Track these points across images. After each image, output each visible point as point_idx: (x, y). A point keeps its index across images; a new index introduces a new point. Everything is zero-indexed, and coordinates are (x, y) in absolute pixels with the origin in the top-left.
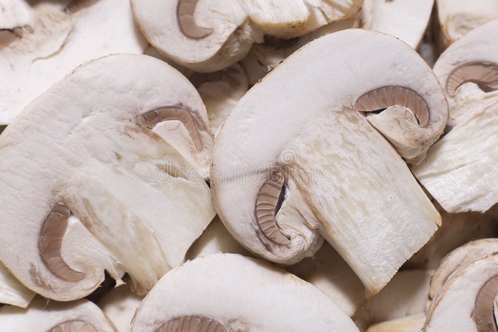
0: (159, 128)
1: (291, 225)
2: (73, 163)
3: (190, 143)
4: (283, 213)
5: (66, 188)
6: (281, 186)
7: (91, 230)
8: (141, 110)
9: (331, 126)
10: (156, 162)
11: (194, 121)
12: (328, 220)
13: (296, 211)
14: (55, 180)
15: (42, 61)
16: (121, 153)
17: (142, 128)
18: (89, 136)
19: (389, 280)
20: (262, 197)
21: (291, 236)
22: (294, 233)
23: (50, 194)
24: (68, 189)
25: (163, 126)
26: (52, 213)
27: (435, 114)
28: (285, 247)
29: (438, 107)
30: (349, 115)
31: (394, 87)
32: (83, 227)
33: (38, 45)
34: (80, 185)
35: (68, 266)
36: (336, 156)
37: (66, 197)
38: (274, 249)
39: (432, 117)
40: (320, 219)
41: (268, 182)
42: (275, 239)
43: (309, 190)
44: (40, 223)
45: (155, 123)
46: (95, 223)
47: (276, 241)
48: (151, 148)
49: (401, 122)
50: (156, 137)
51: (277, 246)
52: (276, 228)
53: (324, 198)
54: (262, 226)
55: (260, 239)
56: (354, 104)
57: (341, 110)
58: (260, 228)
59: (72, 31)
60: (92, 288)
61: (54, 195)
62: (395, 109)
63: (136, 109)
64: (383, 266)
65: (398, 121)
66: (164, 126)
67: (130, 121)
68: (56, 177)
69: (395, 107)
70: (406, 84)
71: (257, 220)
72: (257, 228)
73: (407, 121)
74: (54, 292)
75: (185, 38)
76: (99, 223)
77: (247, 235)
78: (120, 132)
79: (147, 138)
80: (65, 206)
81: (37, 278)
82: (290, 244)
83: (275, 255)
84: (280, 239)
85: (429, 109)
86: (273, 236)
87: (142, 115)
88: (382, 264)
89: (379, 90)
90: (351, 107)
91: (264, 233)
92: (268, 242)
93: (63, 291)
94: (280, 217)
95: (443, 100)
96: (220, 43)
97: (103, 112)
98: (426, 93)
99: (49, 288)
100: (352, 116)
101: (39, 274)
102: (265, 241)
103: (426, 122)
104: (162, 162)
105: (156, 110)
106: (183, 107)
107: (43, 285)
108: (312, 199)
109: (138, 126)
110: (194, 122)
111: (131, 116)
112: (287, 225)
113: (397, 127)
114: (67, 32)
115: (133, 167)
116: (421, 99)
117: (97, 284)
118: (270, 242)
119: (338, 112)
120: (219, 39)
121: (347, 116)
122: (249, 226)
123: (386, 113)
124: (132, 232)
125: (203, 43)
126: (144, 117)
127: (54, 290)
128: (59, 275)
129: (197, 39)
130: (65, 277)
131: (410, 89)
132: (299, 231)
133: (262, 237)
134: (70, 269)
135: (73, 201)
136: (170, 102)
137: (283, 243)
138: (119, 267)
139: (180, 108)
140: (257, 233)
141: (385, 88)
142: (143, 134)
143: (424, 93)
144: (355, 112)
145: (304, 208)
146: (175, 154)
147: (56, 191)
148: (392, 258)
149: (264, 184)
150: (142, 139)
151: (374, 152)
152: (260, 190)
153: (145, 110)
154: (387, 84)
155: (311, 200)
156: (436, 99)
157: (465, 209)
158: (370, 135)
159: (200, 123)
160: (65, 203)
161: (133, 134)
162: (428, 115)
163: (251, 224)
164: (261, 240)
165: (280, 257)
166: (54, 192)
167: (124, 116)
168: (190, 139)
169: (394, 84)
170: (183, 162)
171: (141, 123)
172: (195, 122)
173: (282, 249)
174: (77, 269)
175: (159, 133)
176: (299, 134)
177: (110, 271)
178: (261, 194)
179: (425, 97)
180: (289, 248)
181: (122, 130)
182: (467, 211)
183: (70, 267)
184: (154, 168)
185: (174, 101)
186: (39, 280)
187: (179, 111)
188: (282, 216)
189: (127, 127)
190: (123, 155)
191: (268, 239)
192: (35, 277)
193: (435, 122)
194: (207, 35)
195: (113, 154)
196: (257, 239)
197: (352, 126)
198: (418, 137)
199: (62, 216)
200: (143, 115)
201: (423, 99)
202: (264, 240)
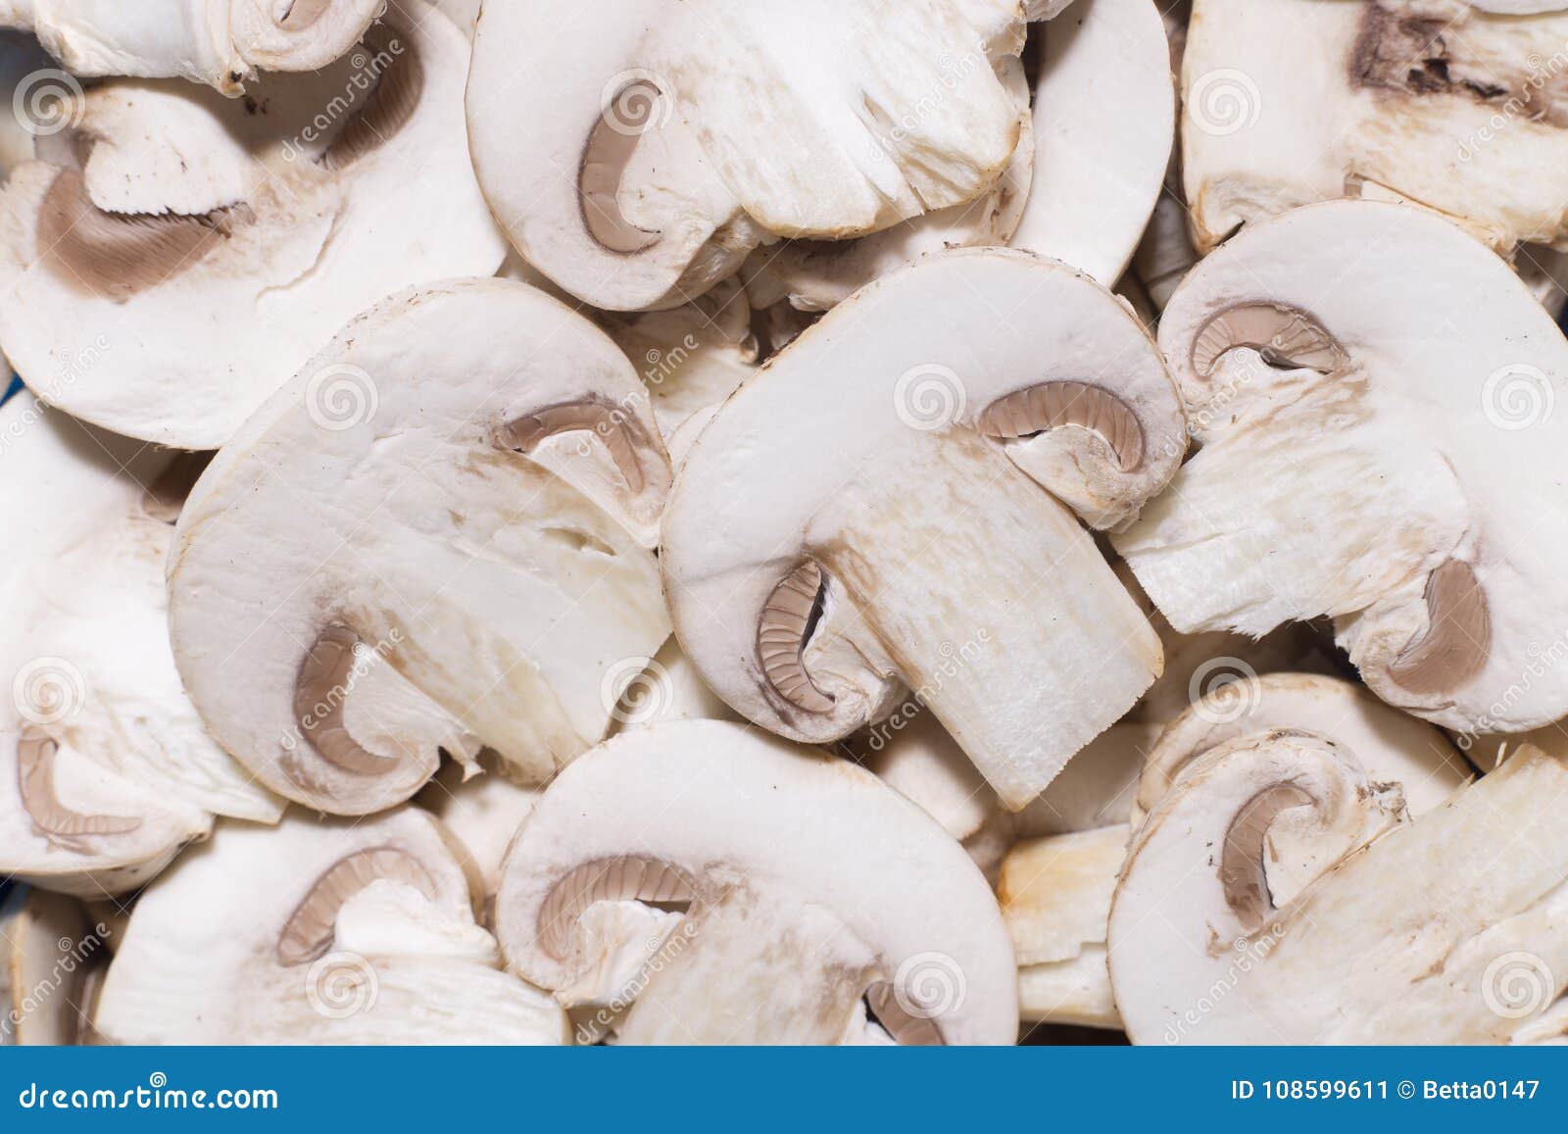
0: (544, 449)
1: (835, 671)
2: (360, 539)
3: (615, 477)
4: (819, 649)
5: (346, 592)
6: (814, 593)
7: (406, 671)
8: (504, 414)
9: (924, 465)
10: (539, 525)
11: (624, 428)
12: (915, 665)
13: (848, 644)
14: (321, 577)
15: (279, 295)
16: (461, 512)
17: (508, 454)
18: (390, 481)
19: (1045, 786)
20: (771, 615)
21: (836, 694)
22: (843, 689)
23: (313, 605)
24: (351, 592)
25: (553, 446)
26: (320, 643)
27: (1155, 442)
28: (822, 719)
29: (1163, 429)
30: (966, 443)
31: (1068, 384)
32: (388, 667)
33: (268, 253)
34: (376, 583)
35: (360, 747)
36: (934, 530)
37: (347, 611)
38: (798, 721)
39: (1150, 449)
40: (899, 661)
41: (785, 582)
42: (801, 701)
43: (875, 601)
44: (295, 664)
45: (536, 440)
46: (413, 658)
47: (802, 705)
48: (529, 496)
49: (1079, 460)
50: (539, 471)
51: (804, 715)
52: (805, 678)
53: (907, 618)
54: (772, 674)
55: (767, 700)
56: (976, 419)
57: (948, 431)
58: (768, 678)
59: (341, 212)
60: (414, 786)
61: (321, 607)
62: (1066, 432)
63: (493, 415)
64: (1032, 759)
65: (1074, 456)
66: (557, 447)
67: (481, 440)
68: (322, 570)
69: (1067, 428)
70: (1094, 378)
71: (761, 662)
72: (761, 678)
73: (1094, 457)
74: (333, 798)
75: (597, 251)
76: (423, 657)
77: (739, 693)
78: (459, 468)
79: (520, 474)
80: (347, 627)
81: (297, 773)
82: (832, 711)
83: (800, 732)
84: (811, 699)
85: (1143, 433)
86: (796, 696)
87: (505, 426)
88: (1031, 754)
89: (1032, 389)
90: (970, 427)
91: (776, 690)
92: (786, 707)
93: (352, 796)
94: (812, 657)
95: (1175, 413)
96: (676, 268)
97: (418, 427)
98: (1137, 398)
99: (324, 791)
100: (972, 444)
101: (300, 765)
102: (779, 705)
103: (1134, 463)
104: (556, 523)
105: (536, 413)
106: (598, 401)
107: (309, 786)
108: (883, 619)
109: (498, 451)
110: (623, 432)
111: (483, 429)
112: (826, 672)
113: (1070, 470)
114: (331, 217)
115: (491, 537)
116: (1126, 409)
117: (424, 777)
118: (789, 706)
119: (942, 436)
120: (674, 257)
121: (961, 444)
122: (743, 675)
123: (1047, 441)
124: (495, 671)
125: (636, 264)
126: (511, 431)
127: (334, 795)
128: (342, 764)
129: (624, 253)
130: (354, 767)
131: (1102, 389)
132: (853, 684)
133: (772, 696)
134: (365, 752)
135: (363, 617)
136: (568, 394)
137: (819, 709)
138: (469, 738)
139: (591, 403)
140: (762, 688)
141: (1046, 387)
142: (510, 468)
143: (1133, 397)
144: (980, 436)
145: (865, 638)
146: (582, 504)
147: (327, 599)
148: (1052, 742)
149: (777, 588)
150: (507, 479)
151: (1017, 521)
152: (768, 601)
153: (512, 416)
154: (1053, 376)
155: (879, 622)
156: (1158, 412)
157: (1222, 625)
158: (1011, 487)
159: (638, 433)
160: (346, 623)
161: (488, 469)
162: (1140, 446)
163: (748, 671)
164: (771, 704)
165: (811, 738)
166: (321, 601)
167: (466, 433)
168: (616, 468)
169: (1066, 378)
170: (600, 519)
171: (503, 444)
172: (626, 430)
173: (816, 721)
174: (379, 751)
175: (543, 463)
176: (852, 483)
177: (449, 749)
178: (769, 608)
179: (1136, 406)
180: (831, 719)
181: (463, 462)
182: (1224, 629)
183: (364, 748)
184: (536, 537)
185: (576, 391)
186: (301, 777)
187: (589, 410)
188: (818, 655)
189: (472, 455)
190: (468, 515)
191: (787, 700)
192: (292, 770)
193: (1156, 459)
194: (648, 247)
195: (446, 513)
196: (762, 701)
197: (972, 466)
198: (1117, 492)
199: (340, 648)
200: (507, 426)
201: (1132, 411)
202: (776, 702)
